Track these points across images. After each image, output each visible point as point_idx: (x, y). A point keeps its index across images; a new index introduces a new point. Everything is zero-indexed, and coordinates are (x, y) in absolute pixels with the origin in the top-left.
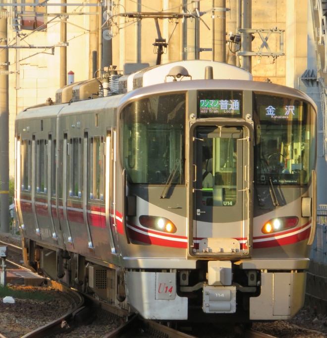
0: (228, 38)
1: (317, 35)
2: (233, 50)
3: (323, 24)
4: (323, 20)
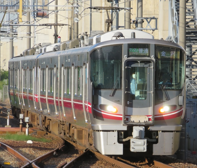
1: (173, 20)
3: (176, 15)
4: (176, 13)
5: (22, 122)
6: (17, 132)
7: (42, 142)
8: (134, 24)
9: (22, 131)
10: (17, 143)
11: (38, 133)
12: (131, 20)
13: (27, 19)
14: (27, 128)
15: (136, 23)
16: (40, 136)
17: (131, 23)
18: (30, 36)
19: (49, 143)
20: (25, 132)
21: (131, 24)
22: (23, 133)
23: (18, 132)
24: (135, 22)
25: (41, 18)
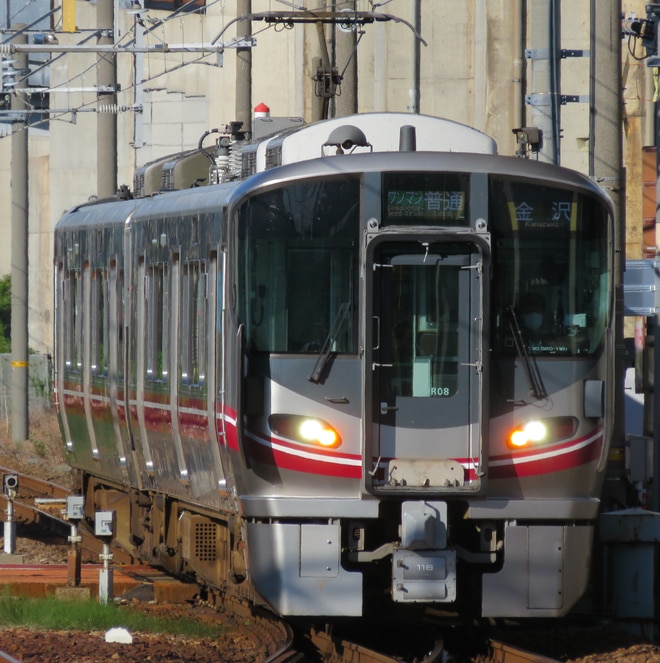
0: (627, 26)
2: (638, 54)
5: (79, 538)
6: (52, 588)
7: (179, 639)
8: (639, 41)
9: (78, 583)
10: (54, 639)
11: (161, 593)
12: (621, 17)
13: (99, 21)
14: (106, 564)
15: (646, 31)
16: (169, 606)
17: (621, 35)
18: (115, 102)
19: (215, 644)
20: (94, 588)
21: (625, 41)
22: (87, 591)
23: (60, 586)
24: (642, 31)
25: (170, 13)
